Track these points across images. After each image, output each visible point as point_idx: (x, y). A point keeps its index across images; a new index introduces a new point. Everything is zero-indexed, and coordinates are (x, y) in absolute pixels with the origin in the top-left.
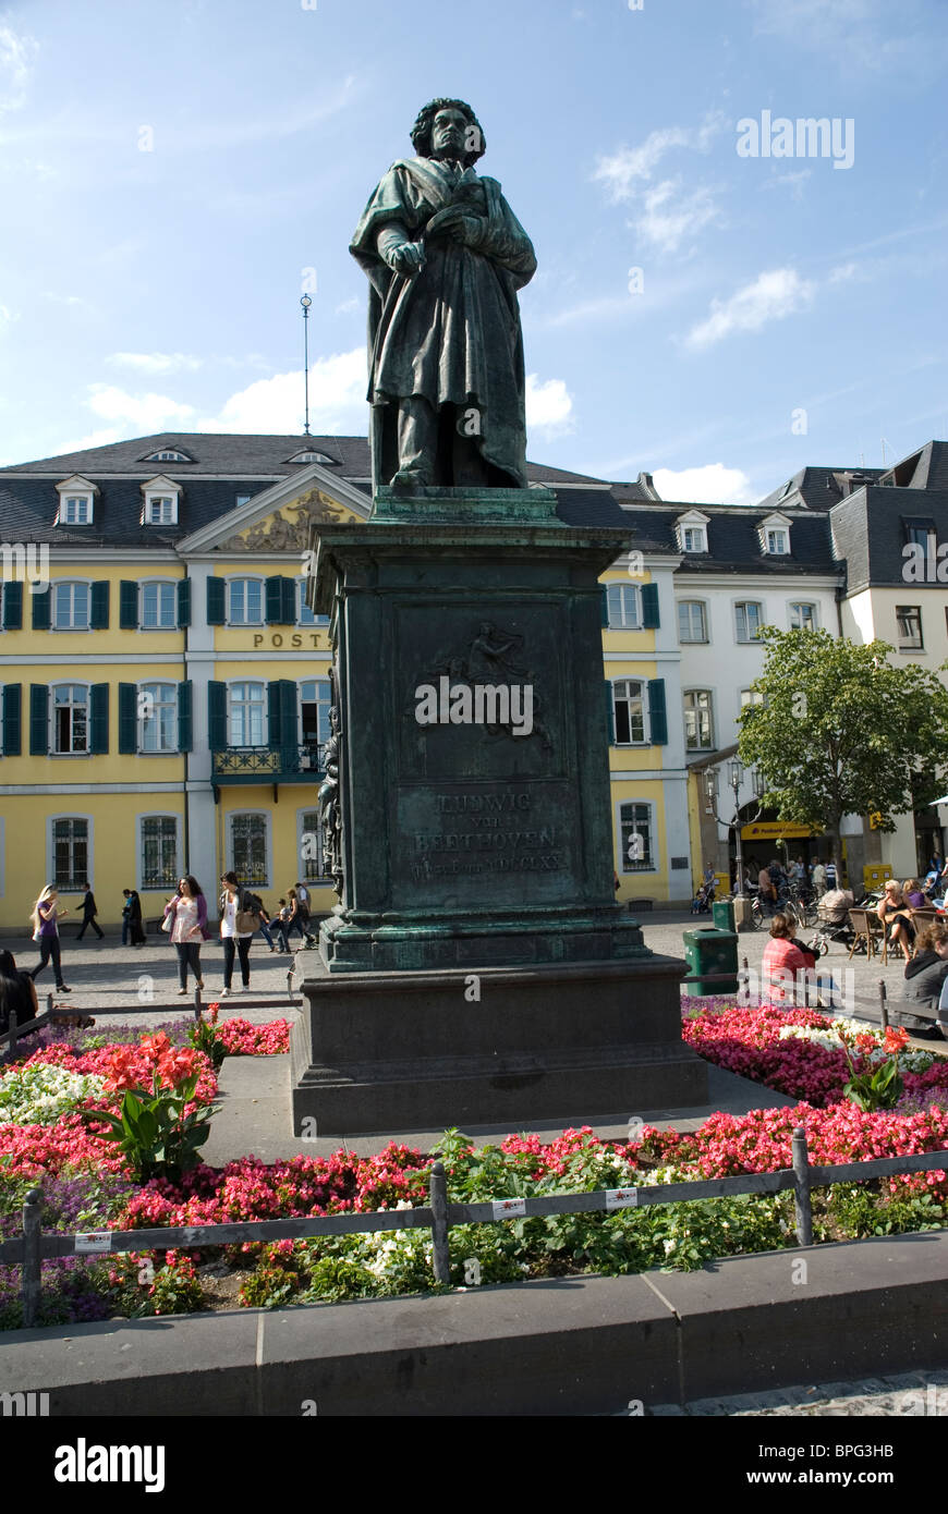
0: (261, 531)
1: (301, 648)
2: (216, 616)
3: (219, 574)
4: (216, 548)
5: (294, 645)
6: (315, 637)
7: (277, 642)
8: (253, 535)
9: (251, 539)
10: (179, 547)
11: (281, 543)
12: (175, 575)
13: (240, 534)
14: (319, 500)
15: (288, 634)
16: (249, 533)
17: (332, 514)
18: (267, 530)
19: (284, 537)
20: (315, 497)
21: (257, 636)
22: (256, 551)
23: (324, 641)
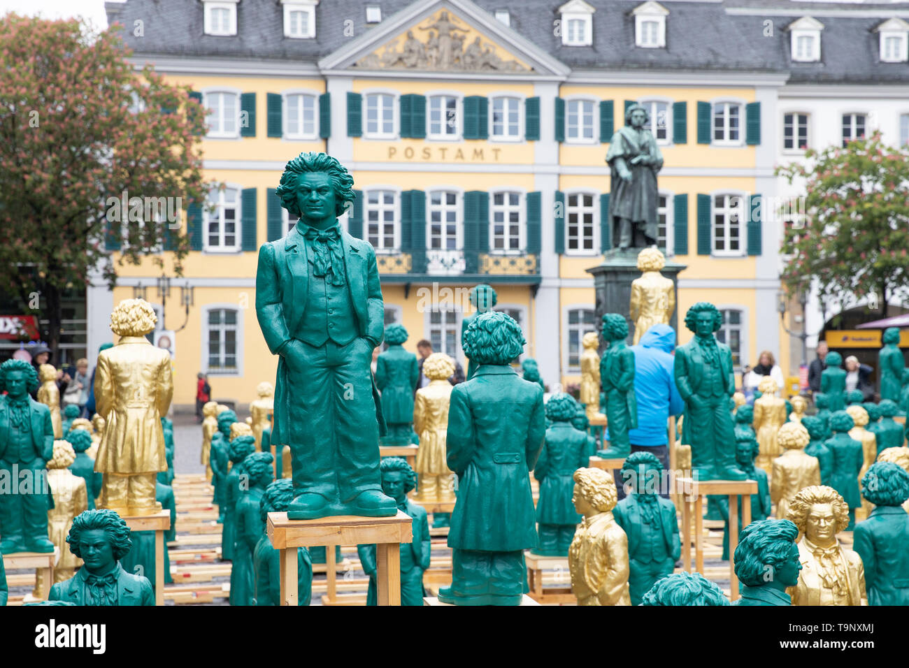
0: (395, 50)
2: (354, 128)
3: (357, 91)
4: (355, 65)
5: (424, 158)
6: (443, 150)
7: (409, 153)
8: (387, 53)
9: (386, 56)
10: (323, 63)
11: (413, 60)
12: (317, 89)
13: (376, 53)
14: (447, 20)
15: (417, 145)
16: (384, 51)
19: (416, 55)
20: (445, 18)
21: (391, 148)
22: (392, 68)
23: (451, 155)
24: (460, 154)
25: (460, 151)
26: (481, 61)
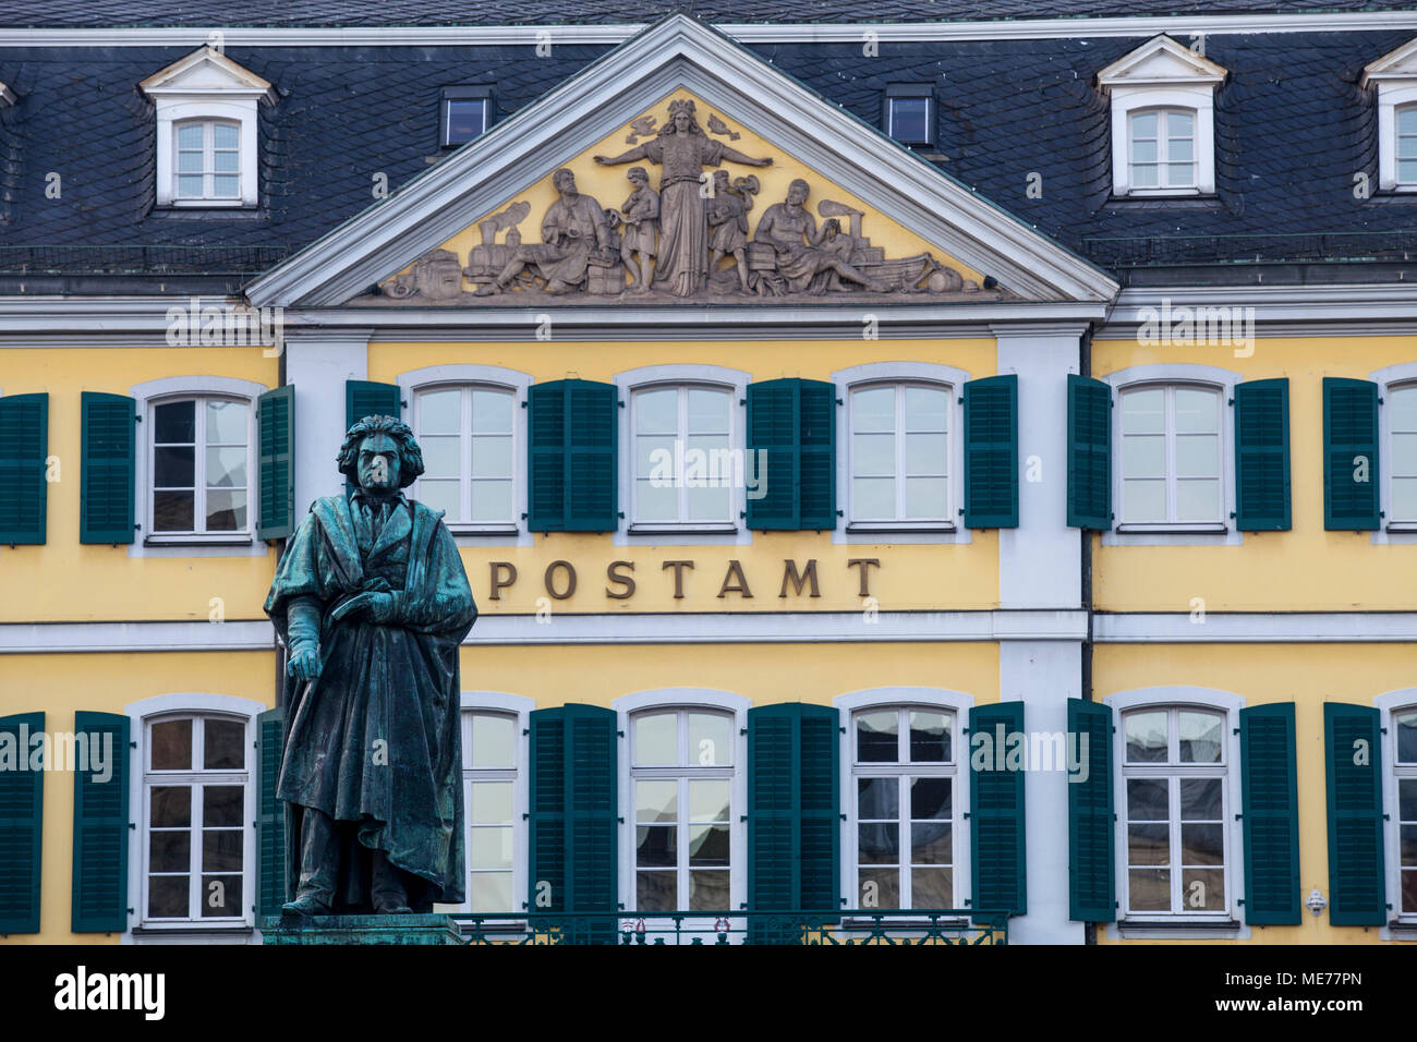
0: (515, 235)
1: (634, 604)
3: (383, 375)
4: (375, 291)
5: (611, 596)
6: (679, 568)
7: (561, 586)
8: (488, 246)
9: (483, 258)
11: (573, 270)
13: (448, 247)
14: (693, 128)
15: (591, 557)
16: (477, 240)
17: (736, 172)
18: (531, 231)
19: (584, 251)
20: (684, 122)
21: (496, 567)
22: (499, 299)
23: (704, 585)
24: (736, 581)
25: (735, 567)
26: (807, 267)
